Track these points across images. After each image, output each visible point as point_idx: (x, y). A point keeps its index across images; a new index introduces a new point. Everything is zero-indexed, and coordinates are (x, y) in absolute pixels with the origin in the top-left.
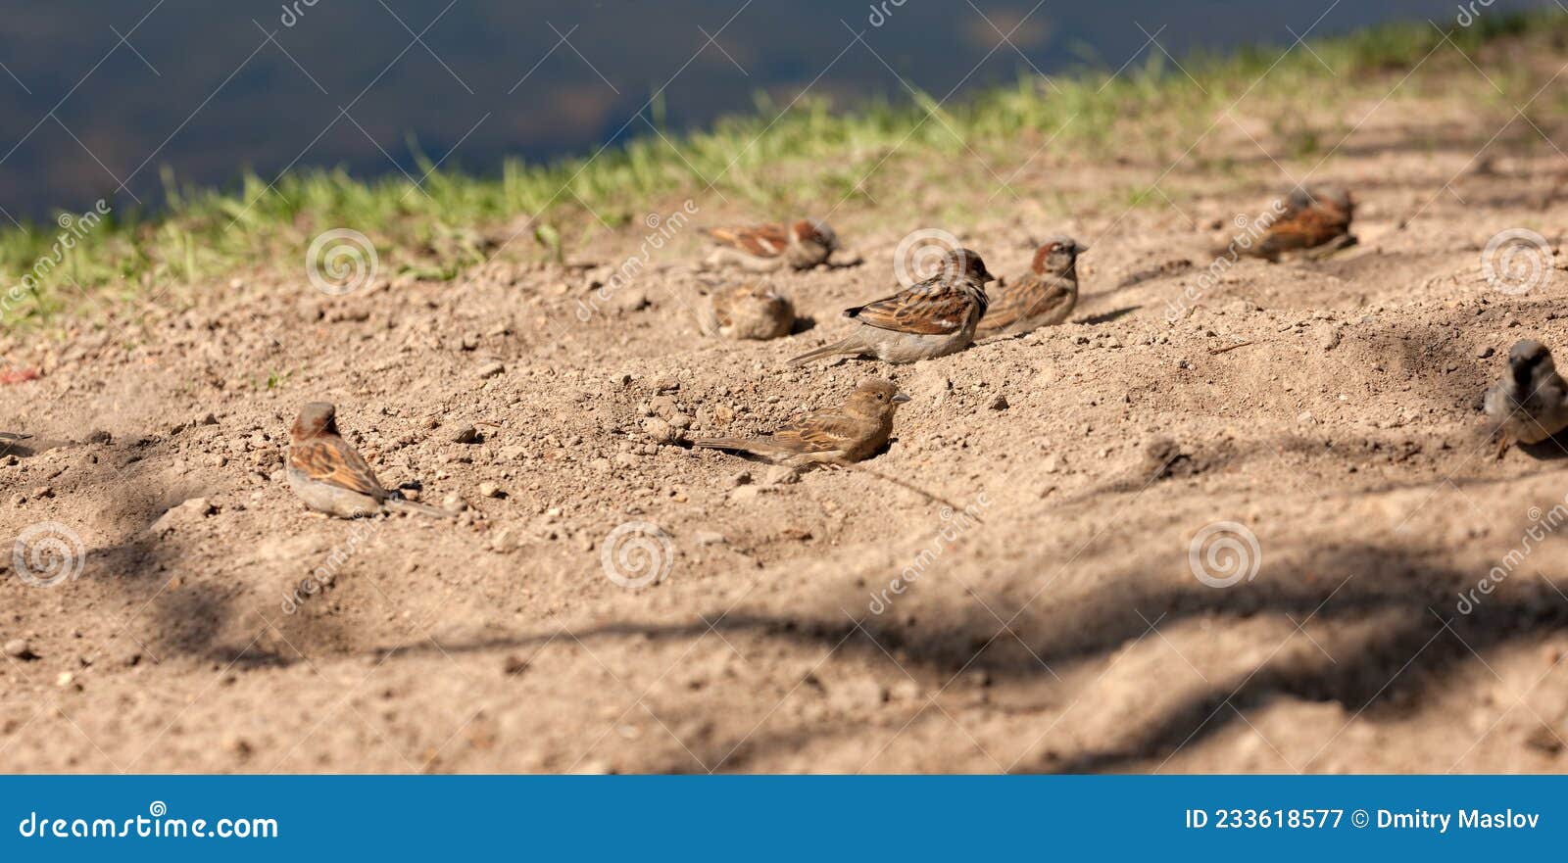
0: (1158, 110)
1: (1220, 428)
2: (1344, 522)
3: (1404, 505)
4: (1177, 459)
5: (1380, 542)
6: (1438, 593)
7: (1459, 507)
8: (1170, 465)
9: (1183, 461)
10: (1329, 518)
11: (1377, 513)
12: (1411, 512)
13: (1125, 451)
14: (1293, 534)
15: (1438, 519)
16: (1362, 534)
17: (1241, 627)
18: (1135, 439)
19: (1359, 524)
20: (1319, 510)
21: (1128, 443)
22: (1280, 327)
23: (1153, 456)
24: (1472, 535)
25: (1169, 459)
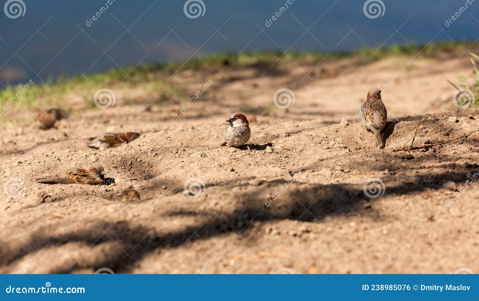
0: (49, 95)
1: (60, 187)
2: (95, 214)
3: (114, 208)
4: (46, 197)
5: (106, 220)
6: (123, 234)
7: (131, 208)
8: (44, 199)
9: (48, 197)
10: (91, 213)
11: (106, 210)
12: (116, 210)
13: (31, 195)
14: (80, 218)
15: (124, 212)
16: (101, 217)
17: (63, 247)
18: (34, 191)
19: (100, 214)
20: (88, 210)
21: (32, 193)
22: (80, 157)
23: (39, 196)
24: (134, 216)
25: (44, 197)
